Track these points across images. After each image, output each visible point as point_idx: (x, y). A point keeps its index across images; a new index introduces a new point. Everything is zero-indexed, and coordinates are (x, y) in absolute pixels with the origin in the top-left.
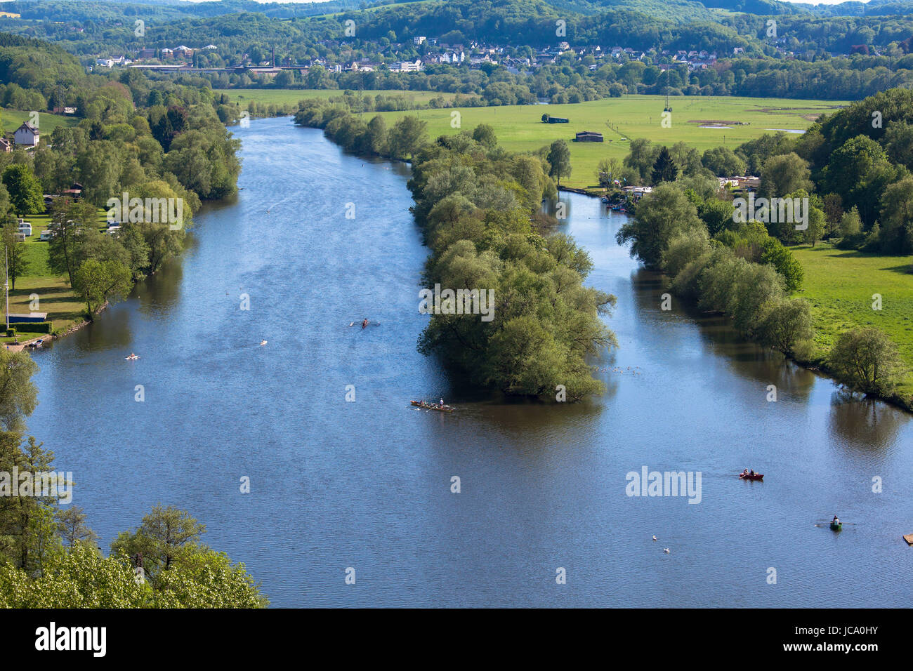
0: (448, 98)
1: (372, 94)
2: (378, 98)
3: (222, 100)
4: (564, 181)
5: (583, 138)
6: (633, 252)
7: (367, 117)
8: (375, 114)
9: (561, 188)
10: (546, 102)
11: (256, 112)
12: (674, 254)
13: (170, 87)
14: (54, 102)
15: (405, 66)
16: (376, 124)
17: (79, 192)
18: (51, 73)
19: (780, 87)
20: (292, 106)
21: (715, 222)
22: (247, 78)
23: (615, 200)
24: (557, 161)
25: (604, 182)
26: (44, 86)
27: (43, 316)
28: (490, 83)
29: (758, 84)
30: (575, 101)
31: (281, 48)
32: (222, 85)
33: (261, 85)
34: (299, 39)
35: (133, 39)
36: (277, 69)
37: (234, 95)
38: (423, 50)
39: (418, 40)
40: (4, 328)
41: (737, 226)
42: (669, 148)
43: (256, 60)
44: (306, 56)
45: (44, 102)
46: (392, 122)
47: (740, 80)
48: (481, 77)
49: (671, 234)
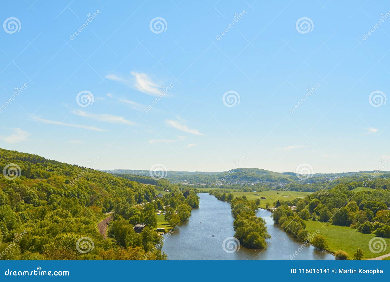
0: (237, 190)
1: (223, 189)
2: (224, 190)
3: (196, 190)
4: (259, 206)
5: (262, 198)
6: (273, 220)
7: (222, 194)
8: (224, 193)
9: (259, 208)
10: (255, 191)
11: (202, 192)
12: (281, 221)
13: (186, 187)
14: (165, 189)
15: (229, 184)
16: (224, 195)
17: (170, 206)
18: (165, 184)
19: (299, 189)
20: (208, 191)
21: (289, 214)
22: (200, 186)
23: (269, 210)
24: (258, 203)
25: (267, 207)
26: (164, 186)
27: (164, 229)
28: (245, 188)
29: (295, 189)
30: (261, 191)
31: (206, 180)
32: (195, 187)
33: (203, 187)
34: (209, 179)
35: (179, 178)
36: (205, 184)
37: (198, 189)
38: (232, 181)
39: (231, 179)
40: (156, 231)
41: (293, 215)
42: (279, 200)
43: (202, 182)
44: (211, 182)
45: (164, 189)
46: (227, 194)
47: (291, 188)
48: (243, 186)
49: (280, 217)
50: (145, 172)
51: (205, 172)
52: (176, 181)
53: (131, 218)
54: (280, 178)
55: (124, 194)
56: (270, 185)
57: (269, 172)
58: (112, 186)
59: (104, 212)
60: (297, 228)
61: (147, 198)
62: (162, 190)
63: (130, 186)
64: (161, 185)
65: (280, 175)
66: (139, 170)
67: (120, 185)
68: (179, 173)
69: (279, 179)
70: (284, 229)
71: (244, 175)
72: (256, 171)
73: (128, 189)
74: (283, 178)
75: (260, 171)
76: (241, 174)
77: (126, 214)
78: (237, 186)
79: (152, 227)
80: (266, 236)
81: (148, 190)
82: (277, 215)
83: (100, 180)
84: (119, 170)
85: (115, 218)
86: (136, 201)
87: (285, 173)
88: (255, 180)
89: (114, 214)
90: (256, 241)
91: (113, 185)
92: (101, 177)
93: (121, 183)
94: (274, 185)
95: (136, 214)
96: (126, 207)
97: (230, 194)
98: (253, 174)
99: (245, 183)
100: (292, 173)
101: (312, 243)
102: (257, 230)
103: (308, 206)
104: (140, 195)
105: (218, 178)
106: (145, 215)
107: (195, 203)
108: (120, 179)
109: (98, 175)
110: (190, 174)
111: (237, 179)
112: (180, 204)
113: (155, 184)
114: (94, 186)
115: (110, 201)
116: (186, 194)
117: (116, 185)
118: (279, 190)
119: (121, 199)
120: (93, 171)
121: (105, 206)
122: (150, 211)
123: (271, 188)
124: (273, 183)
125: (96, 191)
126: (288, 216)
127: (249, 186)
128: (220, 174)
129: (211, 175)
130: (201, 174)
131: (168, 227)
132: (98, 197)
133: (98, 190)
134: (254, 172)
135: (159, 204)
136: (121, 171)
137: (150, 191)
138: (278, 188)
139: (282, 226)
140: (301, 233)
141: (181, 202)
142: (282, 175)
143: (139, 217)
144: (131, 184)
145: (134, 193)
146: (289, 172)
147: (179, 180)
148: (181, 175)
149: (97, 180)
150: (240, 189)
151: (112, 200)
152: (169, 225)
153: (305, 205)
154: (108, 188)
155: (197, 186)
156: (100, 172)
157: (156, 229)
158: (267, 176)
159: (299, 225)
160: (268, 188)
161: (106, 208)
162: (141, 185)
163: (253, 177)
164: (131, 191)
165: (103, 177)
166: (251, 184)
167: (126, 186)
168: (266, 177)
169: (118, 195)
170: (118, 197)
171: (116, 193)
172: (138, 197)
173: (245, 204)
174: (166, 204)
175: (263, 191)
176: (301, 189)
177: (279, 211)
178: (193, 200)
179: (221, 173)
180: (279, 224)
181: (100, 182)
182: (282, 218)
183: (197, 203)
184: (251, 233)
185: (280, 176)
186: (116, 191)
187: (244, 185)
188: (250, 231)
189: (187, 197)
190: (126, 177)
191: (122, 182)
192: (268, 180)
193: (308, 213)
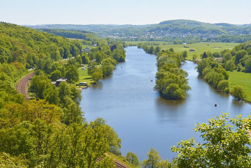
0: (166, 43)
1: (152, 42)
2: (154, 43)
3: (124, 43)
4: (186, 58)
5: (191, 50)
6: (197, 71)
7: (150, 47)
8: (152, 46)
9: (186, 60)
10: (185, 43)
11: (131, 45)
12: (204, 72)
13: (115, 41)
14: (93, 43)
15: (159, 37)
16: (152, 48)
17: (95, 60)
18: (92, 38)
19: (230, 41)
20: (137, 44)
21: (213, 66)
22: (130, 39)
23: (196, 62)
24: (185, 55)
25: (194, 59)
26: (92, 40)
27: (86, 83)
28: (175, 40)
29: (226, 40)
30: (191, 43)
31: (136, 33)
32: (125, 40)
33: (132, 40)
34: (139, 32)
35: (109, 32)
36: (135, 37)
37: (126, 42)
38: (162, 34)
39: (162, 32)
40: (78, 85)
41: (217, 67)
42: (206, 52)
43: (131, 36)
44: (141, 35)
45: (91, 43)
46: (155, 47)
47: (223, 39)
48: (173, 39)
49: (204, 68)
50: (74, 26)
51: (135, 25)
52: (105, 35)
53: (53, 73)
54: (212, 29)
55: (48, 50)
56: (201, 36)
57: (201, 23)
58: (36, 42)
59: (27, 67)
60: (218, 79)
61: (73, 53)
62: (89, 44)
63: (55, 41)
64: (89, 40)
65: (212, 25)
66: (68, 25)
67: (44, 40)
68: (109, 27)
69: (210, 30)
70: (207, 80)
71: (175, 27)
72: (187, 23)
73: (53, 44)
74: (215, 30)
75: (192, 22)
76: (172, 26)
77: (48, 68)
78: (167, 38)
79: (74, 81)
80: (186, 87)
81: (74, 45)
82: (201, 67)
83: (23, 36)
84: (47, 25)
85: (37, 74)
86: (61, 56)
87: (217, 24)
88: (186, 31)
89: (36, 69)
90: (175, 92)
91: (37, 40)
92: (24, 33)
93: (46, 39)
94: (205, 37)
95: (58, 69)
96: (47, 62)
97: (158, 47)
98: (184, 26)
99: (176, 35)
100: (225, 23)
101: (231, 94)
102: (176, 81)
103: (234, 57)
104: (65, 50)
105: (149, 30)
106: (67, 70)
107: (121, 57)
108: (45, 34)
109: (21, 31)
110: (120, 28)
111: (167, 31)
112: (105, 58)
113: (83, 38)
114: (16, 42)
115: (33, 57)
116: (113, 47)
117: (40, 40)
118: (210, 42)
119: (45, 55)
120: (16, 26)
121: (28, 62)
122: (71, 66)
123: (202, 39)
124: (204, 35)
125: (18, 47)
126: (213, 67)
127: (179, 38)
128: (150, 26)
129: (141, 28)
130: (132, 27)
131: (91, 80)
132: (21, 53)
133: (20, 46)
134: (185, 24)
135: (84, 58)
136: (49, 26)
137: (76, 45)
138: (209, 40)
139: (205, 77)
140: (222, 84)
141: (107, 56)
142: (214, 26)
143: (60, 72)
144: (56, 39)
145: (59, 48)
146: (222, 23)
147: (108, 33)
148: (110, 28)
149: (20, 36)
150: (170, 41)
151: (36, 55)
152: (92, 79)
153: (231, 56)
154: (32, 44)
155: (127, 40)
156: (23, 27)
157: (78, 83)
158: (198, 27)
159: (220, 76)
160: (199, 40)
161: (30, 64)
162: (66, 40)
163: (184, 29)
164: (56, 46)
165: (27, 33)
166: (182, 36)
167: (51, 41)
168: (197, 29)
169: (42, 50)
170: (42, 52)
171: (40, 49)
172: (63, 52)
173: (169, 56)
174: (91, 59)
175: (193, 43)
176: (232, 40)
177: (203, 63)
178: (119, 54)
179: (152, 25)
180: (202, 75)
181: (24, 38)
182: (206, 69)
183: (123, 56)
184: (170, 85)
185: (212, 27)
186: (39, 47)
187: (174, 37)
188: (170, 83)
189: (114, 51)
190: (53, 32)
191: (47, 37)
192: (199, 32)
193: (233, 64)
